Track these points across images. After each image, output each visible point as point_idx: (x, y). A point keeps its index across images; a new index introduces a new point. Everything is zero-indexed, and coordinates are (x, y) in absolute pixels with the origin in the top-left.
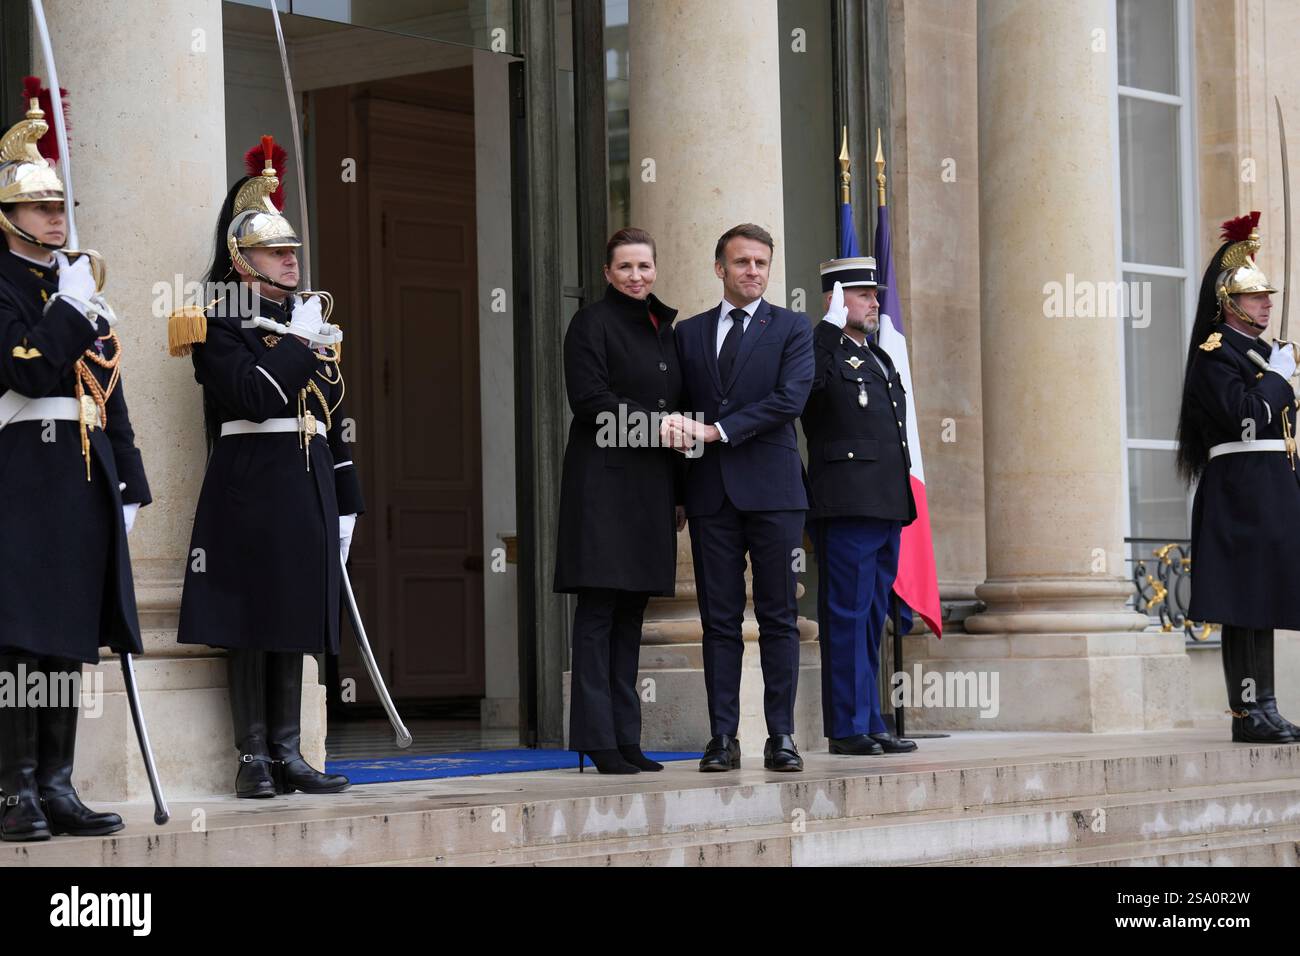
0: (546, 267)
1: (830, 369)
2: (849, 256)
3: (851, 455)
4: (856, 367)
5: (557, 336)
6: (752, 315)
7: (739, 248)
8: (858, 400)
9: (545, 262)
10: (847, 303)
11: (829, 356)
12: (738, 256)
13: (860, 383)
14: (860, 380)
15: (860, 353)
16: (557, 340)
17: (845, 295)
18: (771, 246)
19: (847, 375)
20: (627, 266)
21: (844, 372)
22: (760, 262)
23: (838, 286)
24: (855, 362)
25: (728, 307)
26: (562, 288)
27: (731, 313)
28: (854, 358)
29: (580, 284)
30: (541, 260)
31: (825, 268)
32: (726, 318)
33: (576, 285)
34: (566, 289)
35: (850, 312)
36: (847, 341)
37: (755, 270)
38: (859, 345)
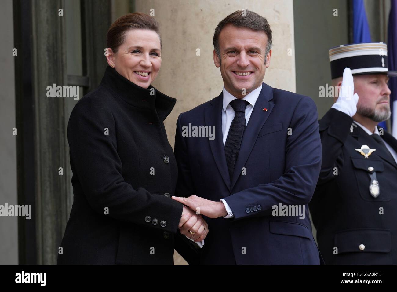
0: (49, 56)
1: (339, 158)
2: (361, 42)
3: (362, 247)
4: (367, 156)
5: (61, 126)
6: (253, 104)
7: (230, 38)
8: (368, 190)
9: (48, 50)
10: (357, 90)
11: (340, 145)
12: (228, 46)
13: (371, 173)
14: (371, 169)
15: (372, 141)
16: (61, 130)
17: (354, 81)
18: (269, 34)
19: (357, 164)
20: (138, 50)
21: (354, 161)
22: (251, 51)
23: (348, 73)
24: (366, 150)
25: (229, 98)
26: (66, 77)
27: (232, 104)
28: (364, 147)
29: (85, 72)
30: (44, 48)
31: (334, 54)
32: (227, 108)
33: (80, 72)
34: (70, 77)
35: (360, 100)
36: (358, 130)
37: (245, 59)
38: (370, 133)
